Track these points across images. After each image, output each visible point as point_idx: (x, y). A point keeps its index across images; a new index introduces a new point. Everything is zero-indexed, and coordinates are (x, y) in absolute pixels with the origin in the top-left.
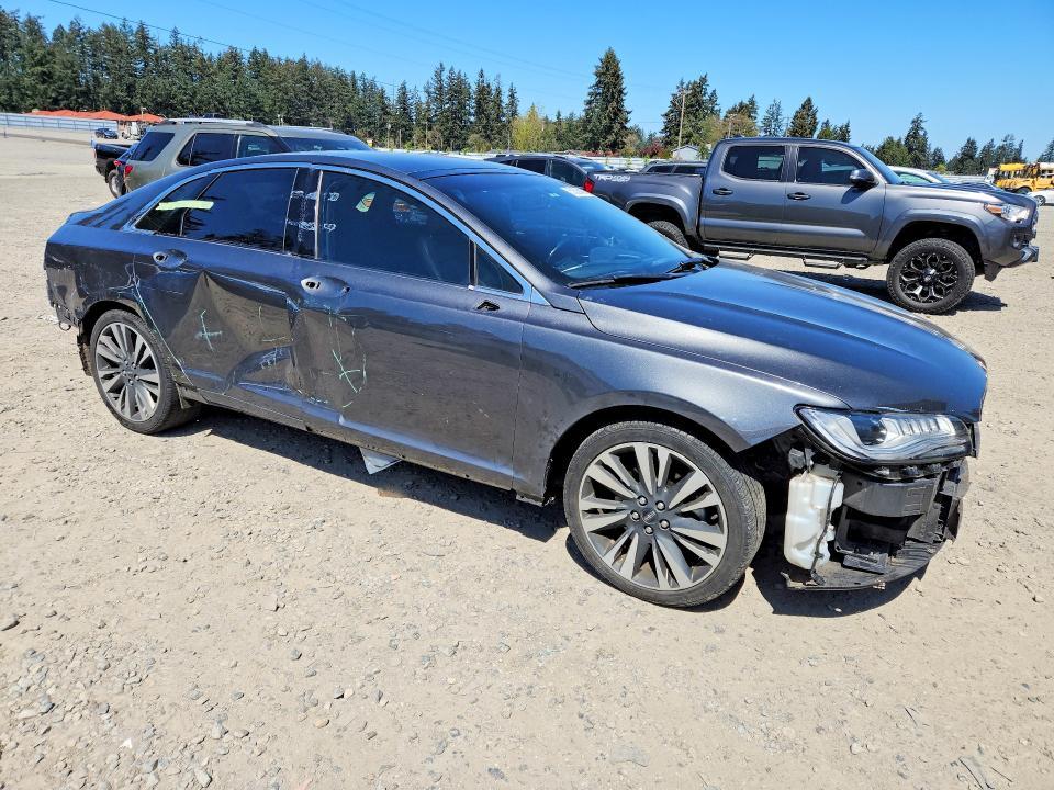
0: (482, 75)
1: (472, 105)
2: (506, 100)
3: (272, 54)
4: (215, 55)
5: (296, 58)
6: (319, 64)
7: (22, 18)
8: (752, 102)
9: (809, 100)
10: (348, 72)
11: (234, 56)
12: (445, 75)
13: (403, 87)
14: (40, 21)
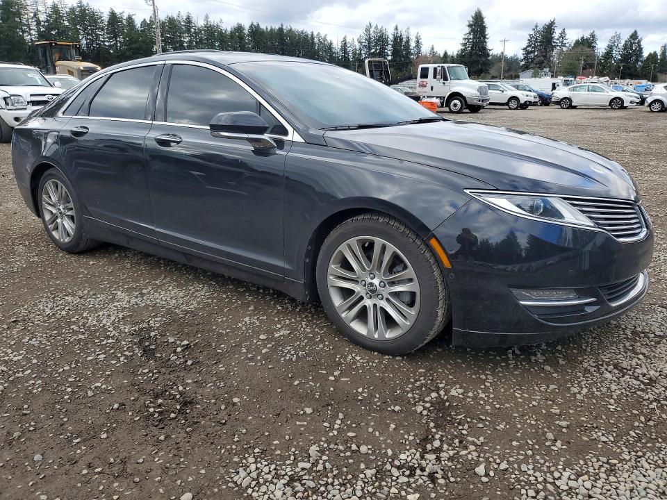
0: (396, 29)
1: (389, 50)
2: (413, 44)
3: (263, 26)
4: (229, 30)
5: (277, 27)
6: (291, 29)
7: (125, 16)
8: (593, 36)
9: (636, 32)
10: (309, 33)
11: (239, 29)
12: (372, 30)
13: (345, 40)
14: (133, 17)
